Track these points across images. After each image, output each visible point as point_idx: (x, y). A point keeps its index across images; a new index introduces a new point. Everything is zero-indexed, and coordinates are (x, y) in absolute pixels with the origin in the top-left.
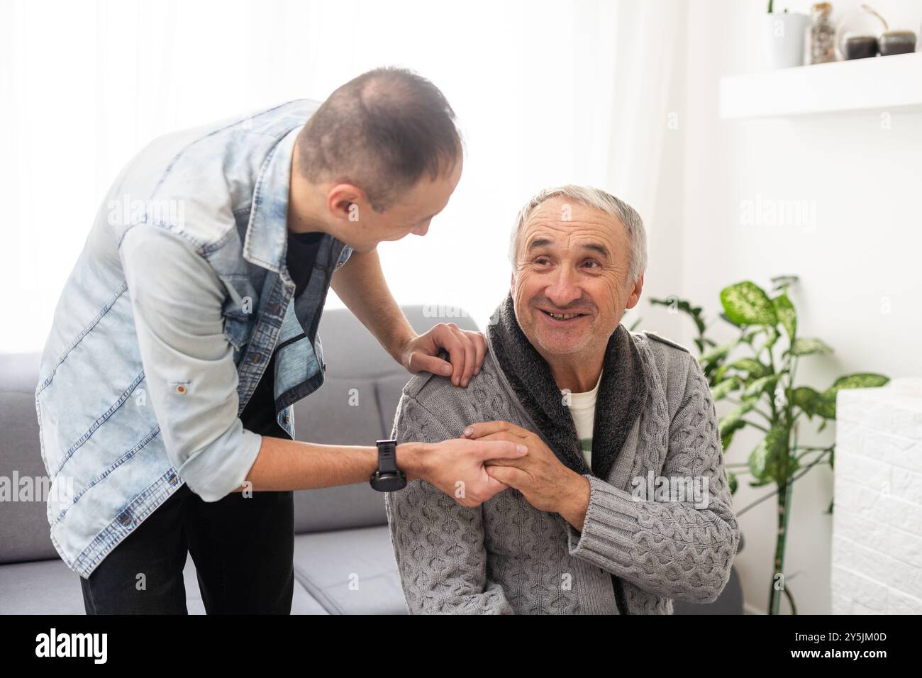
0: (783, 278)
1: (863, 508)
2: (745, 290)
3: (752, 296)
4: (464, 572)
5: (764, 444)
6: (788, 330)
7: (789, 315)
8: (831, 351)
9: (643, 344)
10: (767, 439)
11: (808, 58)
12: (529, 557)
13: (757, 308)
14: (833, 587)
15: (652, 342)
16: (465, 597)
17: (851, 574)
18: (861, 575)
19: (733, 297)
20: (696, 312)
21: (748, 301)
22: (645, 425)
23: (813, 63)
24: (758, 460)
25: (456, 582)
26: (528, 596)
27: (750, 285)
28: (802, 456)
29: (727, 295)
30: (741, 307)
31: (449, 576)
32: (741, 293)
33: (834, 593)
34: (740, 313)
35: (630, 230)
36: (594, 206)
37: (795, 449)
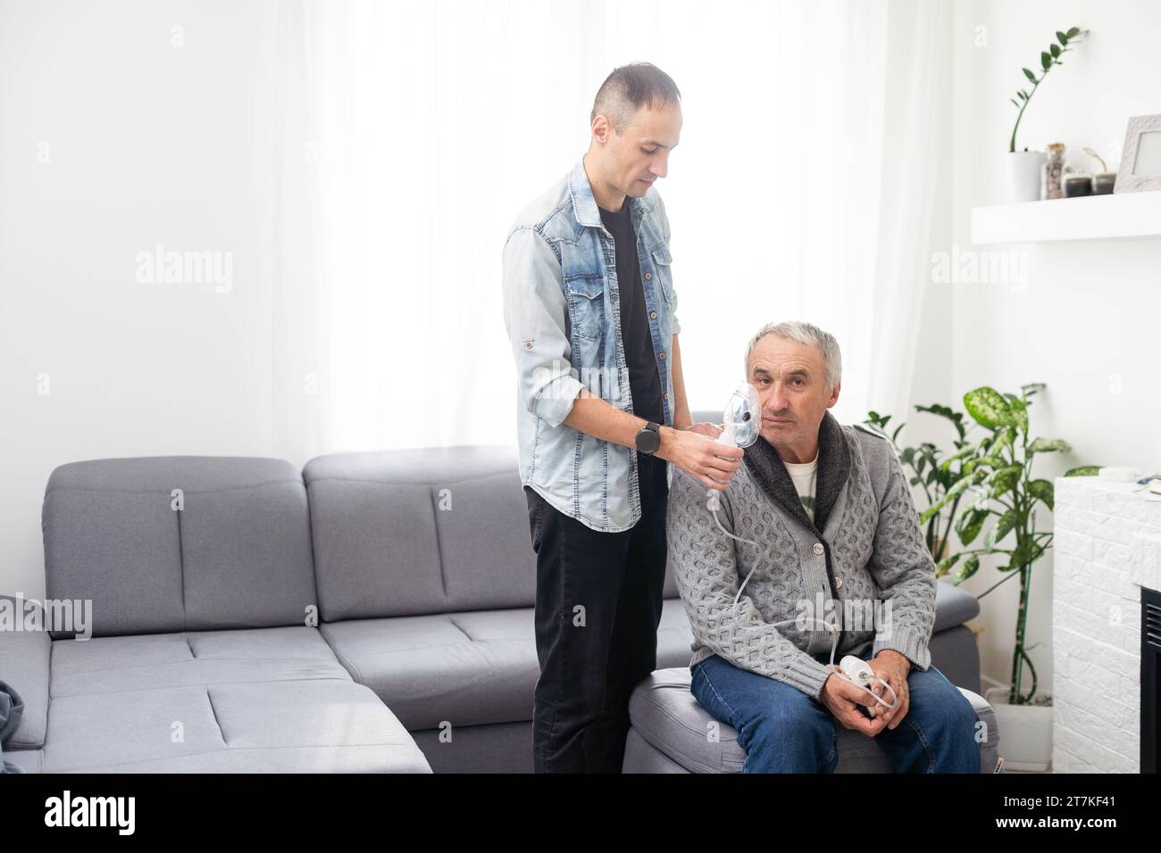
0: (1034, 385)
1: (1075, 575)
2: (985, 396)
3: (992, 400)
4: (723, 587)
5: (997, 525)
6: (1022, 430)
7: (1023, 416)
8: (1070, 449)
9: (852, 433)
10: (999, 522)
11: (1044, 192)
12: (769, 579)
13: (997, 411)
14: (1054, 645)
15: (858, 432)
16: (727, 605)
17: (1066, 632)
18: (1074, 632)
19: (976, 401)
20: (957, 418)
21: (989, 404)
22: (852, 489)
23: (1048, 197)
24: (991, 538)
25: (719, 594)
26: (771, 607)
27: (989, 390)
28: (1038, 539)
29: (971, 400)
30: (984, 411)
31: (713, 590)
32: (982, 397)
33: (1055, 651)
34: (983, 416)
35: (825, 355)
36: (797, 341)
37: (1033, 535)
